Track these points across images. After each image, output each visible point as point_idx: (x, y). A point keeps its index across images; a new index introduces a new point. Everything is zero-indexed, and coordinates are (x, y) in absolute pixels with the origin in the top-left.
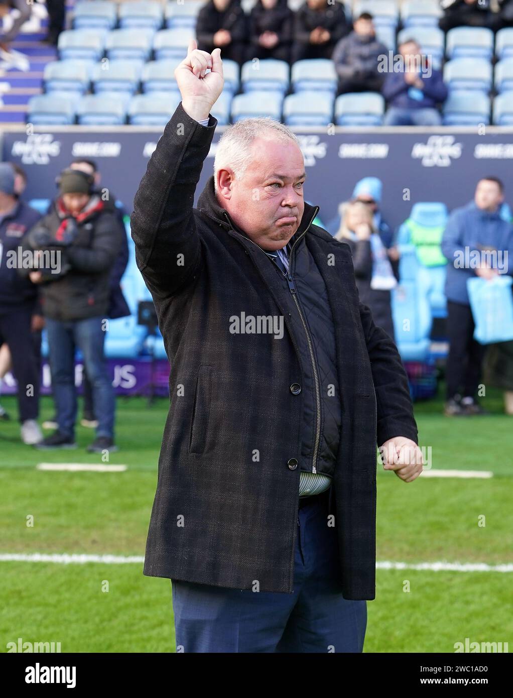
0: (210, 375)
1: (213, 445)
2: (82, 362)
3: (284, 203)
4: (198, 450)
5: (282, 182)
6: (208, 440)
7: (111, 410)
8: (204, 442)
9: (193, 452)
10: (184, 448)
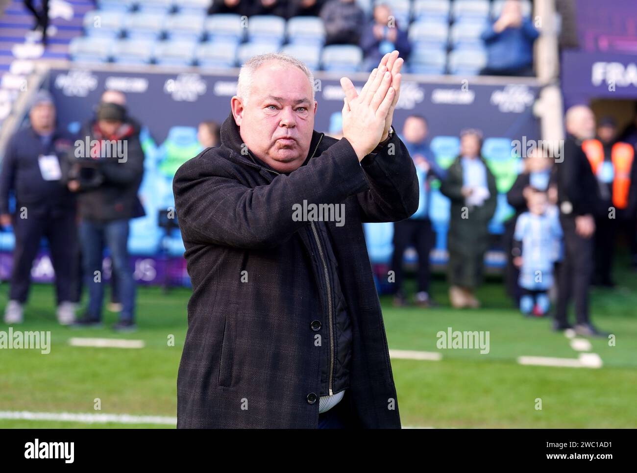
0: (237, 314)
1: (239, 380)
2: (111, 258)
3: (281, 123)
4: (225, 383)
5: (278, 105)
6: (234, 374)
7: (132, 296)
8: (231, 376)
9: (221, 385)
10: (213, 380)
